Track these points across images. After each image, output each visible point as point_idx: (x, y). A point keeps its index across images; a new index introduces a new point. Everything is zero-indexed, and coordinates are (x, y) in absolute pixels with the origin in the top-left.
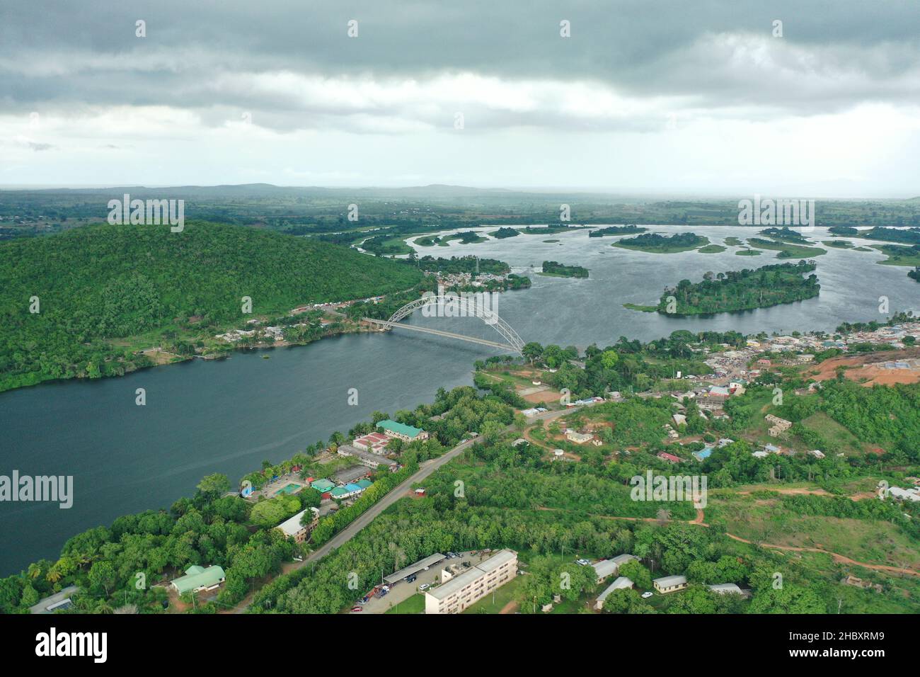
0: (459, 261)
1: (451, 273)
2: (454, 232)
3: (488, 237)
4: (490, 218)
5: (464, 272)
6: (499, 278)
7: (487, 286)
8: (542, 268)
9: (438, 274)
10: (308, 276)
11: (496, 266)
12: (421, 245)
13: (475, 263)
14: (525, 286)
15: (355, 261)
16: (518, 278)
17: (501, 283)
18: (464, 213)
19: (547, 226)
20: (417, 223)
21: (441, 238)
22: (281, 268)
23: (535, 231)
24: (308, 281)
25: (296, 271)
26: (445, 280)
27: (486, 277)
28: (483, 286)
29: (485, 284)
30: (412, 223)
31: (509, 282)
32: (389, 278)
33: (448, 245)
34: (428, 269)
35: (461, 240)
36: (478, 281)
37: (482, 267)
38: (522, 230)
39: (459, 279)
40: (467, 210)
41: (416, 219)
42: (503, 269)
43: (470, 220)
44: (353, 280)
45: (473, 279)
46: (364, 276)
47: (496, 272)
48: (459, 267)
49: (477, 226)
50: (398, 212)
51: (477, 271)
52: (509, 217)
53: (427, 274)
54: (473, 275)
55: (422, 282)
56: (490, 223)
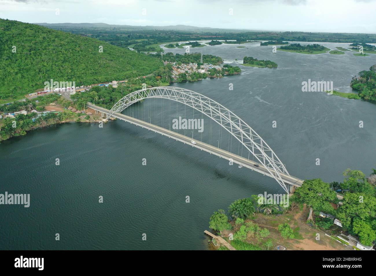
0: (189, 56)
1: (183, 63)
2: (187, 42)
3: (206, 45)
4: (205, 37)
5: (193, 63)
6: (217, 67)
7: (209, 73)
8: (243, 61)
9: (174, 63)
10: (56, 62)
11: (214, 59)
12: (168, 47)
13: (200, 57)
14: (237, 73)
15: (108, 52)
16: (231, 67)
17: (220, 71)
18: (192, 35)
19: (236, 41)
20: (168, 38)
21: (179, 44)
22: (30, 54)
23: (230, 43)
24: (54, 67)
25: (44, 57)
26: (178, 68)
27: (208, 66)
28: (207, 73)
29: (208, 71)
30: (166, 38)
31: (226, 70)
32: (134, 65)
33: (183, 48)
34: (168, 60)
35: (191, 46)
36: (203, 69)
37: (205, 59)
38: (223, 42)
39: (189, 67)
40: (194, 34)
41: (168, 36)
42: (218, 61)
43: (195, 38)
44: (100, 66)
45: (199, 68)
46: (112, 64)
47: (214, 63)
48: (190, 59)
49: (200, 40)
50: (159, 34)
51: (202, 62)
52: (215, 37)
53: (166, 63)
54: (199, 65)
55: (160, 69)
56: (206, 39)
